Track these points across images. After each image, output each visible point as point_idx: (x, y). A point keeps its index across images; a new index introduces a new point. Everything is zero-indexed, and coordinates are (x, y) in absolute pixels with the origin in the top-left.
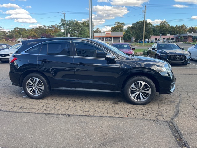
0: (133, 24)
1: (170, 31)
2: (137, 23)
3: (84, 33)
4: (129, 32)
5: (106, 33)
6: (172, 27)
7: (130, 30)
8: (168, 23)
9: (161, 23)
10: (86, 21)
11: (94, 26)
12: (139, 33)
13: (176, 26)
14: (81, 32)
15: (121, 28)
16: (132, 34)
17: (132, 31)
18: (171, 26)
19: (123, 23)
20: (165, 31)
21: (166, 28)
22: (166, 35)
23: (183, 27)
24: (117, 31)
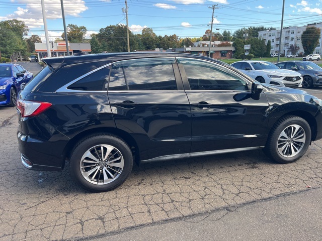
0: (101, 30)
1: (158, 43)
2: (107, 28)
3: (10, 44)
4: (96, 43)
5: (59, 44)
6: (160, 37)
7: (96, 40)
8: (153, 32)
9: (144, 30)
10: (11, 21)
11: (28, 30)
12: (118, 46)
13: (166, 36)
14: (4, 42)
15: (80, 36)
16: (101, 46)
17: (100, 42)
18: (158, 36)
19: (84, 28)
20: (151, 43)
21: (152, 38)
22: (154, 50)
23: (174, 37)
24: (74, 40)
